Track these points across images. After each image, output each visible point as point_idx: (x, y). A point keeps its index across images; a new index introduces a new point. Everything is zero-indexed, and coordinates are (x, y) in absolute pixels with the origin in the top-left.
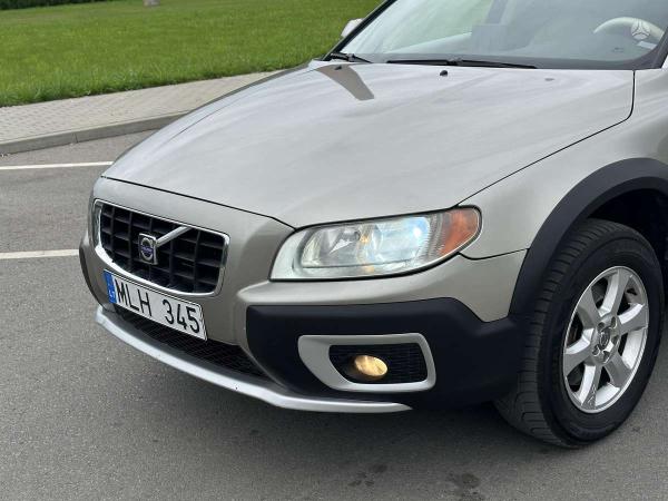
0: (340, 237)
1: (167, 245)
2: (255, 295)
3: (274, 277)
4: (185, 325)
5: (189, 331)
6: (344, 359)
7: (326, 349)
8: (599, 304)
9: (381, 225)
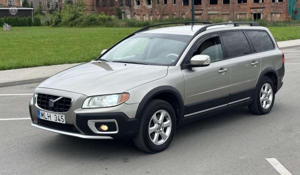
0: (98, 99)
1: (56, 102)
2: (78, 111)
3: (83, 107)
4: (60, 120)
5: (61, 122)
6: (98, 126)
7: (94, 123)
8: (158, 119)
9: (107, 96)
